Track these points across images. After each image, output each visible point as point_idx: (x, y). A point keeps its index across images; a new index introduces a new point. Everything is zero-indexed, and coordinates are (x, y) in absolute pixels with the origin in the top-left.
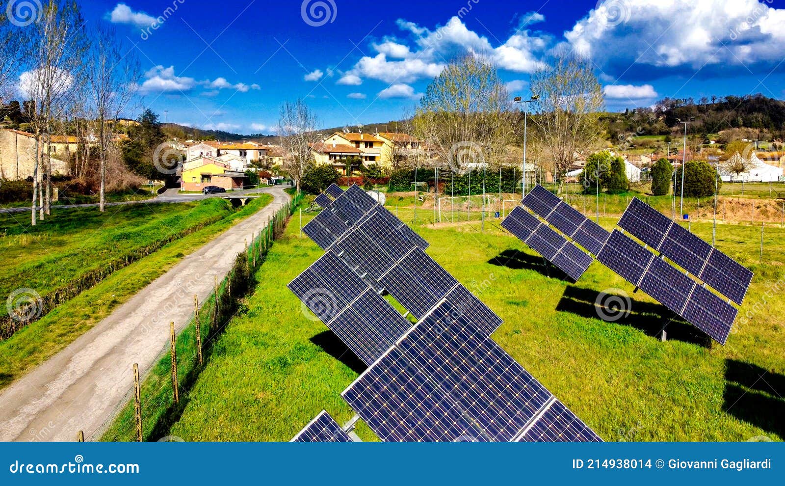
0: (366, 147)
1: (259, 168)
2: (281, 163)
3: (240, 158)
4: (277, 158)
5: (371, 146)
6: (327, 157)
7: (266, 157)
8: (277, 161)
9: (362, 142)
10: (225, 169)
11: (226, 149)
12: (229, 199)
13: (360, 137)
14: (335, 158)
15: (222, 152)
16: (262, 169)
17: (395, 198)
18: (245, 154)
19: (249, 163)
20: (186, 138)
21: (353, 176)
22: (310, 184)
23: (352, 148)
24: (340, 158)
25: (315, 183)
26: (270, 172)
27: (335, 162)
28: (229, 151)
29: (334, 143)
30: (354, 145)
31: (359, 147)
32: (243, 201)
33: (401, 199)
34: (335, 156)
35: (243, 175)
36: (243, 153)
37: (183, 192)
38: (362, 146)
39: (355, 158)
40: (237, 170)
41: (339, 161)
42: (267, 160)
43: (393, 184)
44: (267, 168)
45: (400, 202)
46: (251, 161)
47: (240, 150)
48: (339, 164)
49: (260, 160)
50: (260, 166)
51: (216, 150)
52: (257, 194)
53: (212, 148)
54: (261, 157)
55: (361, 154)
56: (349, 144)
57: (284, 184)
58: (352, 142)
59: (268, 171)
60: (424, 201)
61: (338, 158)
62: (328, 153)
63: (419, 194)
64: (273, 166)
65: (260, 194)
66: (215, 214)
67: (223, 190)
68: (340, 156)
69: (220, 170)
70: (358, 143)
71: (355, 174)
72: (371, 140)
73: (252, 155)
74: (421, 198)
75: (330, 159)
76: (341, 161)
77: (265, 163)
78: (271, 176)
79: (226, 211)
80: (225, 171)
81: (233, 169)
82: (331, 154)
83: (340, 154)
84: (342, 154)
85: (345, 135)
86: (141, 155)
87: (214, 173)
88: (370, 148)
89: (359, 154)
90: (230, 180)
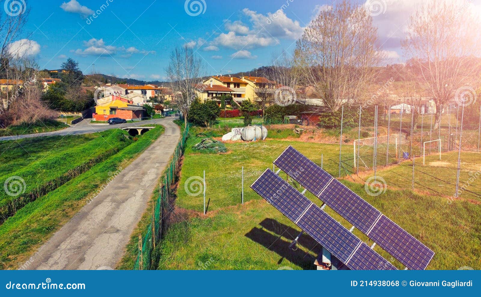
0: (235, 87)
1: (155, 102)
2: (170, 99)
3: (142, 96)
4: (168, 96)
5: (238, 86)
6: (206, 94)
7: (160, 95)
8: (168, 98)
9: (232, 83)
10: (129, 104)
11: (132, 90)
12: (127, 129)
13: (230, 79)
14: (212, 95)
15: (129, 91)
16: (157, 103)
17: (273, 130)
18: (145, 93)
19: (148, 99)
20: (107, 82)
21: (226, 109)
22: (196, 117)
23: (224, 88)
24: (216, 95)
25: (201, 116)
26: (162, 105)
27: (212, 99)
28: (134, 91)
29: (212, 84)
30: (226, 86)
31: (230, 87)
32: (139, 132)
33: (279, 131)
34: (212, 94)
35: (142, 109)
36: (144, 92)
37: (94, 122)
38: (232, 86)
39: (227, 96)
40: (138, 104)
42: (161, 97)
43: (268, 117)
44: (161, 102)
45: (279, 134)
46: (150, 98)
47: (142, 90)
48: (216, 100)
49: (156, 97)
50: (156, 101)
51: (124, 90)
52: (151, 125)
53: (122, 88)
54: (156, 95)
55: (232, 92)
56: (222, 85)
57: (173, 116)
58: (224, 83)
59: (161, 105)
60: (301, 133)
61: (214, 95)
62: (207, 92)
63: (296, 127)
64: (165, 101)
65: (153, 126)
66: (111, 147)
67: (124, 121)
69: (124, 105)
70: (229, 84)
71: (227, 108)
72: (238, 82)
73: (149, 94)
74: (297, 131)
75: (208, 96)
76: (216, 97)
77: (159, 99)
78: (163, 108)
79: (123, 143)
80: (128, 105)
81: (135, 103)
82: (209, 92)
83: (216, 92)
84: (218, 92)
85: (219, 78)
86: (64, 94)
87: (119, 107)
88: (237, 87)
89: (230, 92)
90: (131, 113)
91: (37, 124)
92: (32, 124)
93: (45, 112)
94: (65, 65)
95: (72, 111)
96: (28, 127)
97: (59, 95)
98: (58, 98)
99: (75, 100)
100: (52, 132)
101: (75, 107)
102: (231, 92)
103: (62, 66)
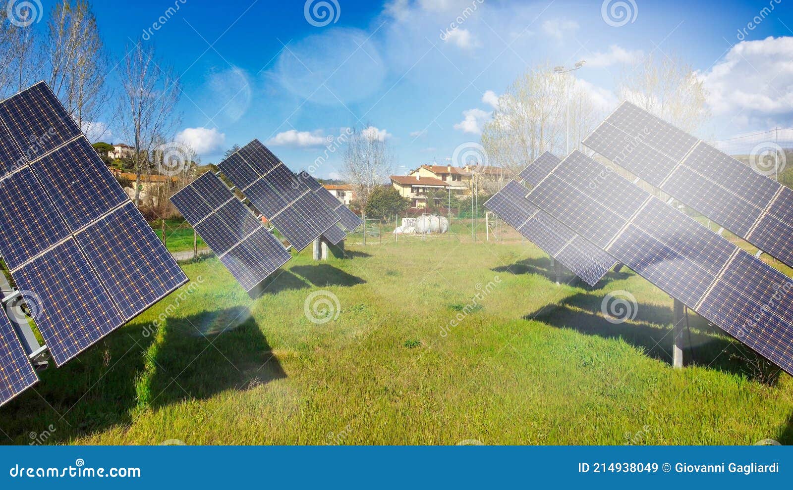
0: (454, 180)
6: (409, 189)
9: (449, 175)
13: (446, 169)
14: (418, 191)
23: (437, 181)
24: (424, 191)
27: (417, 195)
29: (420, 176)
30: (440, 178)
31: (445, 180)
34: (418, 189)
38: (449, 179)
39: (440, 191)
41: (421, 194)
48: (422, 197)
55: (447, 187)
56: (435, 176)
58: (438, 174)
61: (421, 191)
62: (410, 185)
68: (424, 189)
70: (444, 176)
72: (459, 173)
75: (412, 191)
76: (424, 193)
82: (413, 186)
83: (424, 186)
84: (426, 186)
85: (431, 168)
88: (458, 180)
89: (443, 187)
94: (229, 153)
102: (445, 186)
103: (226, 155)
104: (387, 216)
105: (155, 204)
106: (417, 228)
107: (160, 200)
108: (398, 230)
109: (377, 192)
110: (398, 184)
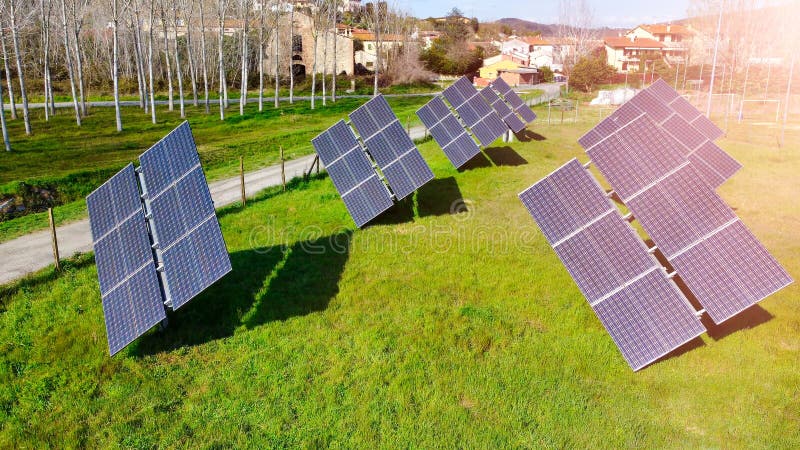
0: (672, 41)
5: (679, 40)
6: (622, 52)
9: (668, 34)
13: (666, 29)
14: (631, 53)
15: (535, 48)
22: (577, 80)
23: (654, 42)
24: (637, 53)
25: (583, 79)
27: (630, 58)
28: (542, 47)
30: (657, 39)
31: (663, 41)
34: (631, 51)
35: (535, 72)
38: (668, 39)
39: (655, 54)
41: (634, 56)
48: (635, 60)
51: (530, 45)
55: (665, 49)
56: (652, 37)
58: (655, 34)
61: (634, 53)
62: (623, 48)
68: (637, 51)
70: (662, 36)
72: (680, 32)
75: (625, 54)
76: (637, 56)
80: (520, 67)
82: (627, 48)
83: (637, 48)
84: (640, 48)
85: (649, 27)
86: (446, 52)
87: (509, 69)
88: (677, 41)
89: (659, 49)
90: (518, 77)
91: (413, 85)
92: (409, 85)
93: (421, 72)
95: (453, 74)
96: (405, 86)
97: (439, 55)
98: (438, 58)
99: (457, 60)
100: (426, 93)
101: (456, 69)
102: (661, 47)
104: (589, 85)
105: (385, 67)
106: (612, 99)
107: (389, 64)
108: (594, 102)
109: (581, 62)
110: (610, 47)
